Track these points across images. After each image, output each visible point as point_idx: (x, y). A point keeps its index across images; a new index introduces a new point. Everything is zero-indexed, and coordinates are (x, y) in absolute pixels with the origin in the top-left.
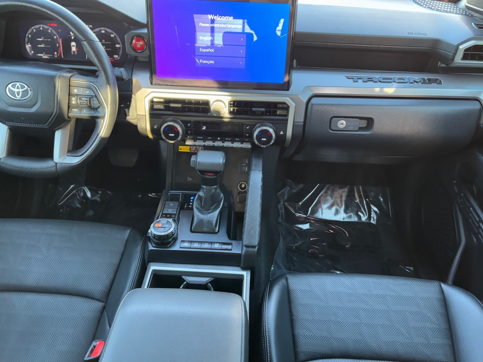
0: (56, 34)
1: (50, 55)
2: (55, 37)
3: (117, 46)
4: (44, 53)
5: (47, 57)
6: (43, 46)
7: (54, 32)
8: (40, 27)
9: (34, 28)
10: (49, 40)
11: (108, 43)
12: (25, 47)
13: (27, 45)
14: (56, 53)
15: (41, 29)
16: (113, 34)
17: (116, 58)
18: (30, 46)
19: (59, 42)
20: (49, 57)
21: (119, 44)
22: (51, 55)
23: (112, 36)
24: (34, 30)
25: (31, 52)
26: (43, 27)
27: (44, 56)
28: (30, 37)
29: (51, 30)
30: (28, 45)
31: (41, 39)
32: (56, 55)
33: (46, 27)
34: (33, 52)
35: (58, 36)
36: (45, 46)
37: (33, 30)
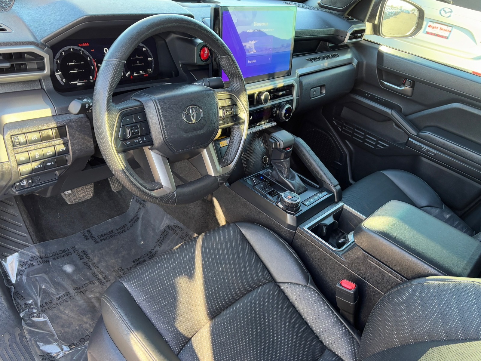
0: (90, 55)
1: (85, 81)
2: (89, 59)
3: (150, 59)
4: (78, 80)
5: (82, 84)
6: (77, 71)
7: (87, 53)
8: (70, 49)
9: (63, 51)
10: (82, 63)
11: (141, 57)
12: (55, 75)
13: (56, 73)
14: (91, 77)
15: (72, 50)
16: (144, 48)
17: (150, 72)
18: (61, 73)
19: (93, 64)
20: (84, 84)
21: (151, 57)
22: (87, 81)
23: (144, 49)
24: (63, 53)
25: (62, 81)
26: (73, 49)
27: (78, 83)
28: (59, 62)
29: (83, 51)
30: (58, 72)
31: (73, 64)
32: (92, 79)
33: (77, 48)
34: (64, 81)
35: (91, 57)
36: (79, 71)
37: (61, 53)
